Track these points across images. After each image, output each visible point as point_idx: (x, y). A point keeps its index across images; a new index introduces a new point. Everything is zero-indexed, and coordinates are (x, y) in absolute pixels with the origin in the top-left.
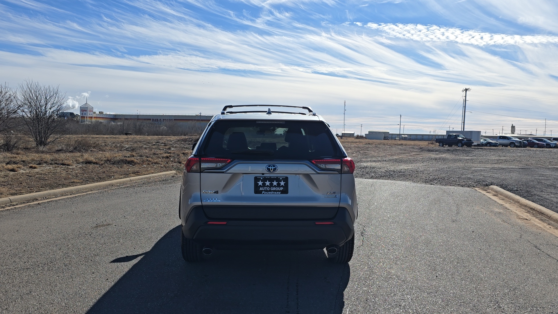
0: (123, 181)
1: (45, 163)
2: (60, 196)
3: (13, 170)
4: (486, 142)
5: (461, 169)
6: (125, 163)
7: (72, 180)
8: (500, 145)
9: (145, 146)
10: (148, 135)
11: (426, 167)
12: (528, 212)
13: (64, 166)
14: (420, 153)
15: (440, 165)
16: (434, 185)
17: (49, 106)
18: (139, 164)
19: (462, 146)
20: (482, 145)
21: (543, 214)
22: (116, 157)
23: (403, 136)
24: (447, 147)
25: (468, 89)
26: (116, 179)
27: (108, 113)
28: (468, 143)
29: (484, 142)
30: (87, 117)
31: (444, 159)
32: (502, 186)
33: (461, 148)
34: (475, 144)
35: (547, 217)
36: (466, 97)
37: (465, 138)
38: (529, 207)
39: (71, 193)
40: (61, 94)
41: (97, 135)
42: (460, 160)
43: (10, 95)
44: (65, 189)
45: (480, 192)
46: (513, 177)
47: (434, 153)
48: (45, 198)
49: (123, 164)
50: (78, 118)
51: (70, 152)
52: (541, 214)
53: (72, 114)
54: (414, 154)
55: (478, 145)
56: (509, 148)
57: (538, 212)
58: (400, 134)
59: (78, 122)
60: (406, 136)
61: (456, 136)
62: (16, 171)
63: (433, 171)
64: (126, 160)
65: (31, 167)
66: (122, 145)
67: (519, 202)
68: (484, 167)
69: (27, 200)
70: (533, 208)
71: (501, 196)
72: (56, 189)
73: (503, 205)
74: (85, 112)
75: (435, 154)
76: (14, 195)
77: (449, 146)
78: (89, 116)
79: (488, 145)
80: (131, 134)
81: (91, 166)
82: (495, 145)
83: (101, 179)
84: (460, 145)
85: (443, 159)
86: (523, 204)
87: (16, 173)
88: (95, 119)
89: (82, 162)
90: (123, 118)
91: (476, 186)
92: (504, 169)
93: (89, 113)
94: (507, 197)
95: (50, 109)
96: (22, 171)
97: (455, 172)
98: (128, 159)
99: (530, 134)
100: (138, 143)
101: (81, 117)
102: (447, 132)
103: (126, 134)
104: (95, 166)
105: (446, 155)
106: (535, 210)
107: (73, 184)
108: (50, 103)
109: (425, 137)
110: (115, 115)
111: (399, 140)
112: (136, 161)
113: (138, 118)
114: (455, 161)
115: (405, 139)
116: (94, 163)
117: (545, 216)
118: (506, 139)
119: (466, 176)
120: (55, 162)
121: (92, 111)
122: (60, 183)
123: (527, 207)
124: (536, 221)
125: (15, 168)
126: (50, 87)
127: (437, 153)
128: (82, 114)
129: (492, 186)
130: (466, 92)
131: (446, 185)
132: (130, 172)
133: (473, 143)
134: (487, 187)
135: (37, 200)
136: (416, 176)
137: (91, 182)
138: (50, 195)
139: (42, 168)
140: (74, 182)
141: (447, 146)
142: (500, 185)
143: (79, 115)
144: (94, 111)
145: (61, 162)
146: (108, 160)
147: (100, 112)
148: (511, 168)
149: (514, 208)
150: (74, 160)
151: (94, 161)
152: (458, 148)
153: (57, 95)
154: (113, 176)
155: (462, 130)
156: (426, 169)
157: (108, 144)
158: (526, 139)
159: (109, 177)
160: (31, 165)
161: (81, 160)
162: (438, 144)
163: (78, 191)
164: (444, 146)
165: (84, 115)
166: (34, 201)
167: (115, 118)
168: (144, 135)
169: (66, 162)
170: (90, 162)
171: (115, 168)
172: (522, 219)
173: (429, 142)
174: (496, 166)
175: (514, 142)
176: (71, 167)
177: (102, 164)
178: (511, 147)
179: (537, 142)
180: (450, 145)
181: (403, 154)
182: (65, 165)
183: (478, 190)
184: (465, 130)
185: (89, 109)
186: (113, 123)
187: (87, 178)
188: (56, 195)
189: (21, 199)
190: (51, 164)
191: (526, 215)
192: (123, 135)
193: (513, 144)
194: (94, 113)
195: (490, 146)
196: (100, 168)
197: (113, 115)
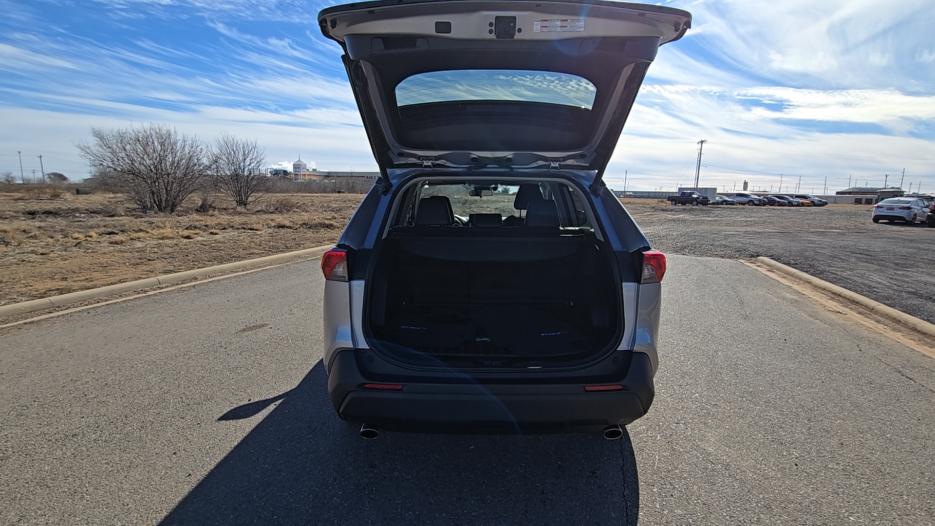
0: (313, 251)
1: (231, 227)
2: (228, 274)
3: (188, 237)
4: (722, 200)
5: (710, 234)
6: (324, 227)
7: (252, 251)
8: (737, 203)
9: (353, 206)
10: (361, 193)
11: (667, 230)
12: (832, 299)
13: (252, 231)
14: (654, 213)
15: (683, 229)
16: (686, 255)
17: (248, 162)
18: (338, 228)
19: (697, 205)
20: (718, 203)
21: (857, 303)
22: (315, 219)
23: (628, 193)
24: (680, 207)
25: (704, 141)
26: (304, 248)
27: (322, 170)
28: (704, 202)
29: (720, 200)
30: (300, 175)
31: (684, 221)
32: (772, 257)
33: (697, 207)
34: (711, 202)
35: (867, 309)
36: (701, 149)
37: (701, 196)
38: (830, 291)
39: (245, 268)
40: (259, 148)
41: (309, 193)
42: (703, 222)
43: (202, 149)
44: (237, 263)
45: (749, 266)
46: (778, 244)
47: (669, 213)
48: (208, 276)
49: (320, 228)
50: (292, 175)
51: (271, 213)
52: (854, 303)
53: (285, 172)
54: (648, 215)
55: (713, 204)
56: (747, 206)
57: (848, 299)
58: (625, 192)
59: (291, 179)
60: (631, 193)
61: (691, 194)
62: (192, 239)
63: (678, 235)
64: (325, 224)
65: (212, 233)
66: (330, 204)
67: (810, 282)
68: (735, 230)
69: (182, 280)
70: (838, 293)
71: (779, 273)
72: (225, 264)
73: (792, 288)
74: (298, 170)
75: (671, 214)
76: (168, 273)
77: (682, 204)
78: (302, 173)
79: (724, 203)
80: (343, 192)
81: (283, 231)
82: (732, 203)
83: (288, 249)
84: (695, 203)
85: (682, 220)
86: (817, 285)
87: (192, 240)
88: (309, 177)
89: (274, 227)
90: (335, 175)
91: (739, 258)
92: (759, 233)
93: (302, 170)
94: (788, 273)
95: (249, 165)
96: (200, 238)
97: (703, 236)
98: (327, 222)
99: (764, 190)
100: (347, 202)
101: (295, 174)
102: (680, 189)
103: (339, 192)
104: (288, 231)
105: (683, 215)
106: (842, 297)
107: (251, 255)
108: (248, 159)
109: (651, 195)
110: (329, 173)
111: (624, 198)
112: (335, 224)
113: (352, 175)
114: (698, 223)
115: (630, 196)
116: (288, 227)
117: (862, 307)
118: (743, 196)
119: (720, 242)
120: (244, 227)
121: (306, 168)
122: (234, 255)
123: (827, 290)
124: (854, 315)
125: (191, 234)
126: (248, 140)
127: (673, 212)
128: (296, 171)
129: (760, 258)
130: (702, 144)
131: (702, 255)
132: (325, 239)
133: (709, 201)
134: (754, 259)
135: (196, 279)
136: (661, 243)
137: (273, 253)
138: (215, 272)
139: (225, 234)
140: (253, 253)
141: (680, 204)
142: (770, 256)
143: (293, 172)
144: (307, 168)
145: (249, 227)
146: (304, 224)
147: (313, 170)
148: (768, 233)
149: (808, 292)
150: (264, 224)
151: (288, 225)
152: (694, 207)
153: (256, 149)
154: (303, 244)
155: (696, 187)
156: (668, 233)
157: (315, 204)
158: (765, 196)
159: (298, 246)
160: (212, 231)
161: (273, 224)
162: (670, 202)
163: (253, 266)
164: (677, 204)
165: (297, 173)
166: (191, 281)
167: (328, 175)
168: (357, 193)
169: (255, 226)
170: (283, 227)
171: (309, 234)
172: (832, 311)
173: (659, 200)
174: (749, 229)
175: (753, 199)
176: (259, 233)
177: (296, 229)
178: (749, 205)
179: (778, 200)
180: (684, 204)
181: (636, 214)
182: (254, 229)
183: (745, 263)
184: (699, 187)
185: (302, 166)
186: (327, 181)
187: (271, 247)
188: (223, 272)
189: (175, 279)
190: (238, 229)
191: (834, 305)
192: (336, 193)
193: (751, 202)
194: (308, 170)
195: (727, 204)
196: (292, 234)
197: (327, 172)
